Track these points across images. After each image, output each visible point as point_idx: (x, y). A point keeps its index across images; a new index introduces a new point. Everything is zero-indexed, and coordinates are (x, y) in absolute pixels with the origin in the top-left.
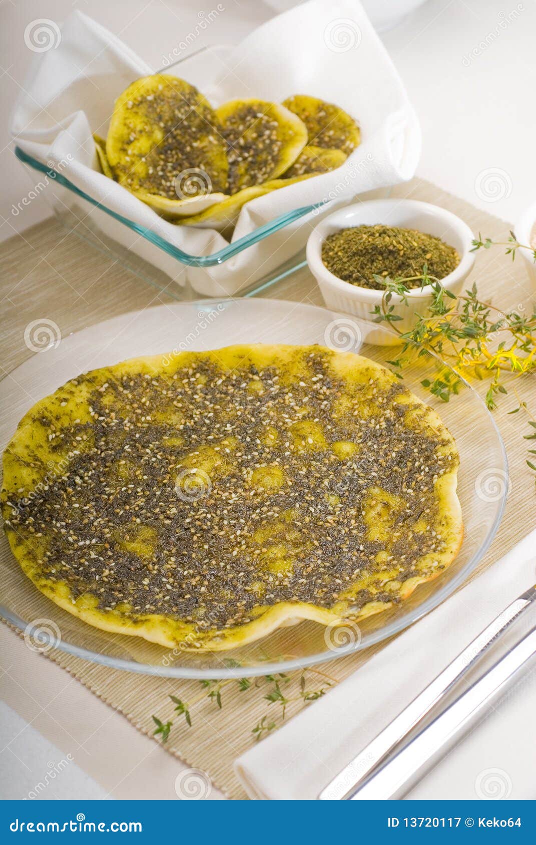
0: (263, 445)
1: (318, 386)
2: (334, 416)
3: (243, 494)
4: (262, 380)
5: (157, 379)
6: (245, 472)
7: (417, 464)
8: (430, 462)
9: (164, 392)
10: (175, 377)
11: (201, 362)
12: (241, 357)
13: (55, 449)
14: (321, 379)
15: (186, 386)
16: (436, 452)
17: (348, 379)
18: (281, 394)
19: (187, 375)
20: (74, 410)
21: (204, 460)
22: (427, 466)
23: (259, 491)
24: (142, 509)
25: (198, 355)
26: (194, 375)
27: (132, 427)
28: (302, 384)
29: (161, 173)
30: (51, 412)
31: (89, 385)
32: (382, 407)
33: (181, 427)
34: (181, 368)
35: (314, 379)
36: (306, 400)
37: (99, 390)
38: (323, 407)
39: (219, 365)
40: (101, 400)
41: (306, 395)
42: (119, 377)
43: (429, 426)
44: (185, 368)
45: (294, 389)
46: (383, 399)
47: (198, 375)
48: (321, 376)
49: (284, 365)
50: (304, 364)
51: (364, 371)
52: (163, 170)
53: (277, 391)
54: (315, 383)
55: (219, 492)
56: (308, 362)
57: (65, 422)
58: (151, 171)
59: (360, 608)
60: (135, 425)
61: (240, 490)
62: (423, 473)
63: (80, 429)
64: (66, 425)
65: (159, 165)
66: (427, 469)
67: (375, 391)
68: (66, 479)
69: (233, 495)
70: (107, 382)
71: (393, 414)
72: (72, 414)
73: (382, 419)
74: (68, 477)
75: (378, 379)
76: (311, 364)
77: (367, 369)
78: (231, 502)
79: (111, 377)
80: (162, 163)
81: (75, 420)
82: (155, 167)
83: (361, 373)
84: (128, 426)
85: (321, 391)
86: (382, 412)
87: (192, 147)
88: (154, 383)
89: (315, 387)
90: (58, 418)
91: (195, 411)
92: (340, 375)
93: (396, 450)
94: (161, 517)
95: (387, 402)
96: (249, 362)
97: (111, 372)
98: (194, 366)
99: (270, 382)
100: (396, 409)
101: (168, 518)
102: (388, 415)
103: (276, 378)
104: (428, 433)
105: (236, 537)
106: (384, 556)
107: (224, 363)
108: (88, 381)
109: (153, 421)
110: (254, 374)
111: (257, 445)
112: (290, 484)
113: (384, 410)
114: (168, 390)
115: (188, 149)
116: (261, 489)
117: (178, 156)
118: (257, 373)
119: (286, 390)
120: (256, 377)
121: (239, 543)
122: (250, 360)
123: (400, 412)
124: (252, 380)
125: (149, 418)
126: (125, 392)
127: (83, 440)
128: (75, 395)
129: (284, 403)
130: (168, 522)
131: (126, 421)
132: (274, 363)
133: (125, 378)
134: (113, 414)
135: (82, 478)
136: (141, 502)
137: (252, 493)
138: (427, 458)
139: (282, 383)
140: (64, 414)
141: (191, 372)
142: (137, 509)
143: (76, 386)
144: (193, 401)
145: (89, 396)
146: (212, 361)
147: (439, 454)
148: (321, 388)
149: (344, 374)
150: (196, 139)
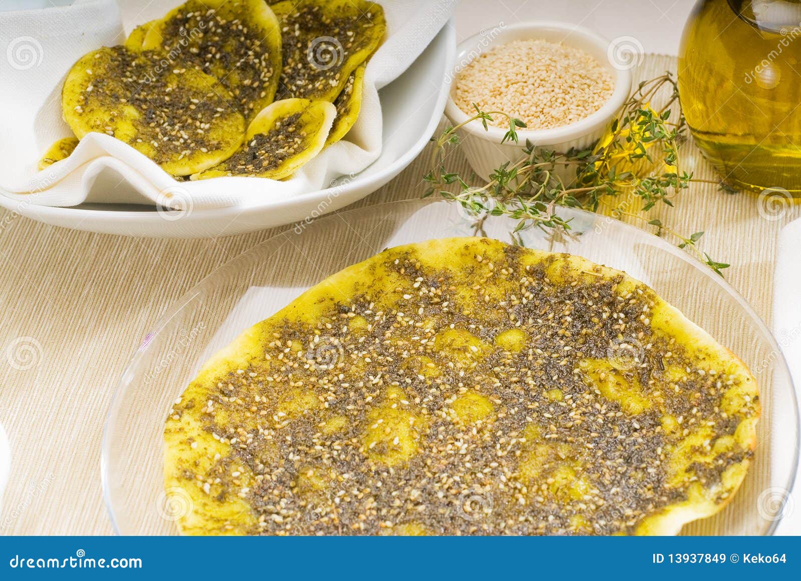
0: (430, 378)
1: (424, 290)
2: (466, 312)
3: (466, 437)
4: (359, 314)
5: (251, 368)
6: (444, 415)
7: (605, 316)
8: (619, 307)
9: (270, 379)
10: (268, 357)
11: (281, 327)
12: (321, 301)
13: (221, 498)
14: (422, 282)
15: (286, 361)
16: (617, 293)
17: (450, 267)
18: (391, 320)
19: (278, 350)
20: (206, 446)
21: (396, 424)
22: (620, 312)
23: (479, 426)
24: (379, 510)
25: (272, 322)
26: (285, 344)
27: (273, 433)
28: (407, 297)
29: (166, 139)
30: (187, 461)
31: (191, 411)
32: (512, 277)
33: (326, 405)
34: (266, 345)
35: (416, 285)
36: (421, 311)
37: (208, 412)
38: (446, 309)
39: (303, 320)
40: (215, 421)
41: (418, 307)
42: (212, 386)
43: (583, 273)
44: (270, 342)
45: (401, 306)
46: (507, 270)
47: (289, 343)
48: (420, 279)
49: (369, 287)
50: (394, 275)
51: (463, 250)
52: (165, 134)
53: (384, 317)
54: (419, 289)
55: (441, 449)
56: (399, 271)
57: (206, 465)
58: (156, 144)
59: (720, 481)
60: (274, 429)
61: (460, 436)
62: (620, 322)
63: (226, 463)
64: (208, 467)
65: (157, 134)
66: (622, 315)
67: (491, 266)
68: (265, 524)
69: (457, 444)
70: (208, 399)
71: (531, 279)
72: (208, 451)
73: (523, 291)
74: (265, 521)
75: (485, 252)
76: (403, 271)
77: (467, 247)
78: (463, 451)
79: (205, 391)
80: (158, 130)
81: (213, 457)
82: (155, 137)
83: (462, 255)
84: (268, 435)
85: (431, 294)
86: (517, 283)
87: (168, 94)
88: (252, 374)
89: (421, 293)
90: (196, 465)
91: (321, 381)
92: (439, 267)
93: (567, 313)
94: (410, 506)
95: (515, 271)
96: (332, 303)
97: (200, 386)
98: (277, 335)
99: (368, 312)
100: (531, 273)
101: (417, 504)
102: (527, 283)
103: (372, 305)
104: (588, 280)
105: (506, 485)
106: (669, 423)
107: (307, 316)
108: (188, 407)
109: (289, 415)
110: (346, 313)
111: (424, 382)
112: (499, 402)
113: (518, 280)
114: (271, 374)
115: (167, 98)
116: (479, 423)
117: (164, 112)
118: (349, 310)
119: (394, 312)
120: (351, 315)
121: (515, 488)
122: (332, 299)
123: (538, 273)
124: (349, 319)
125: (281, 414)
126: (232, 400)
127: (241, 473)
128: (185, 430)
129: (401, 326)
130: (421, 508)
131: (261, 431)
132: (357, 290)
133: (220, 385)
134: (240, 430)
135: (278, 513)
136: (371, 503)
137: (474, 431)
138: (611, 304)
139: (383, 306)
140: (200, 456)
141: (279, 343)
142: (374, 512)
143: (179, 420)
144: (309, 372)
145: (199, 423)
146: (292, 319)
147: (623, 294)
148: (429, 291)
149: (441, 265)
150: (165, 85)
